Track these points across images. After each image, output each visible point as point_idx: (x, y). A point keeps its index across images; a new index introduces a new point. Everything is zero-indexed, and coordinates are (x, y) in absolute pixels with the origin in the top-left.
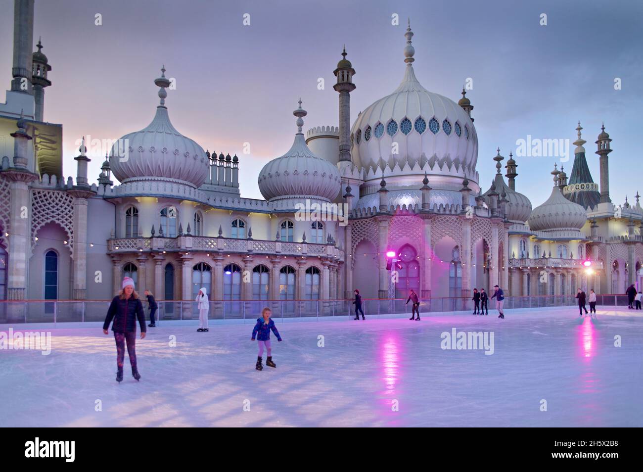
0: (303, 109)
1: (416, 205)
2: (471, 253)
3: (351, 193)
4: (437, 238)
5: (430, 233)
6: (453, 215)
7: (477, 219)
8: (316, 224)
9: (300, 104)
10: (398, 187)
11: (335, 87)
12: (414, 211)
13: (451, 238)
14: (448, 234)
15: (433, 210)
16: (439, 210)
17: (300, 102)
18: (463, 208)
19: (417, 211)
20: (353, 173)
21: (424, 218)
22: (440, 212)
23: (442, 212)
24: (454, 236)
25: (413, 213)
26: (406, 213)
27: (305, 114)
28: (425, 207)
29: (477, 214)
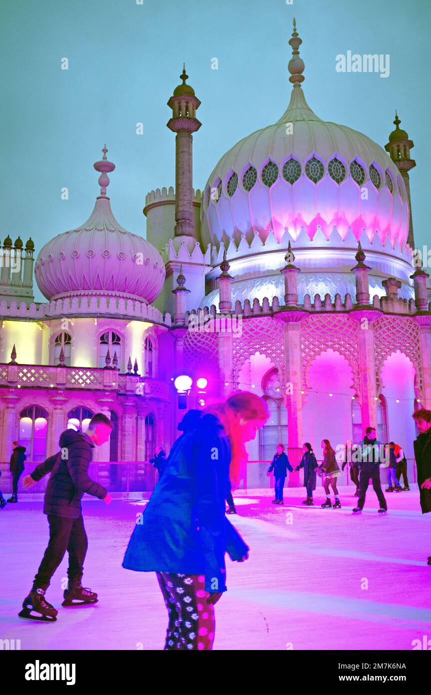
0: (110, 160)
1: (275, 298)
2: (377, 380)
3: (185, 286)
4: (312, 353)
5: (298, 346)
6: (339, 312)
7: (387, 319)
8: (108, 336)
9: (105, 153)
10: (259, 272)
11: (169, 125)
12: (271, 309)
13: (337, 353)
14: (332, 347)
16: (313, 306)
17: (105, 151)
18: (358, 300)
19: (276, 309)
20: (192, 255)
21: (287, 320)
22: (315, 308)
23: (318, 309)
24: (343, 349)
25: (269, 312)
26: (259, 313)
27: (111, 168)
28: (288, 301)
29: (385, 310)
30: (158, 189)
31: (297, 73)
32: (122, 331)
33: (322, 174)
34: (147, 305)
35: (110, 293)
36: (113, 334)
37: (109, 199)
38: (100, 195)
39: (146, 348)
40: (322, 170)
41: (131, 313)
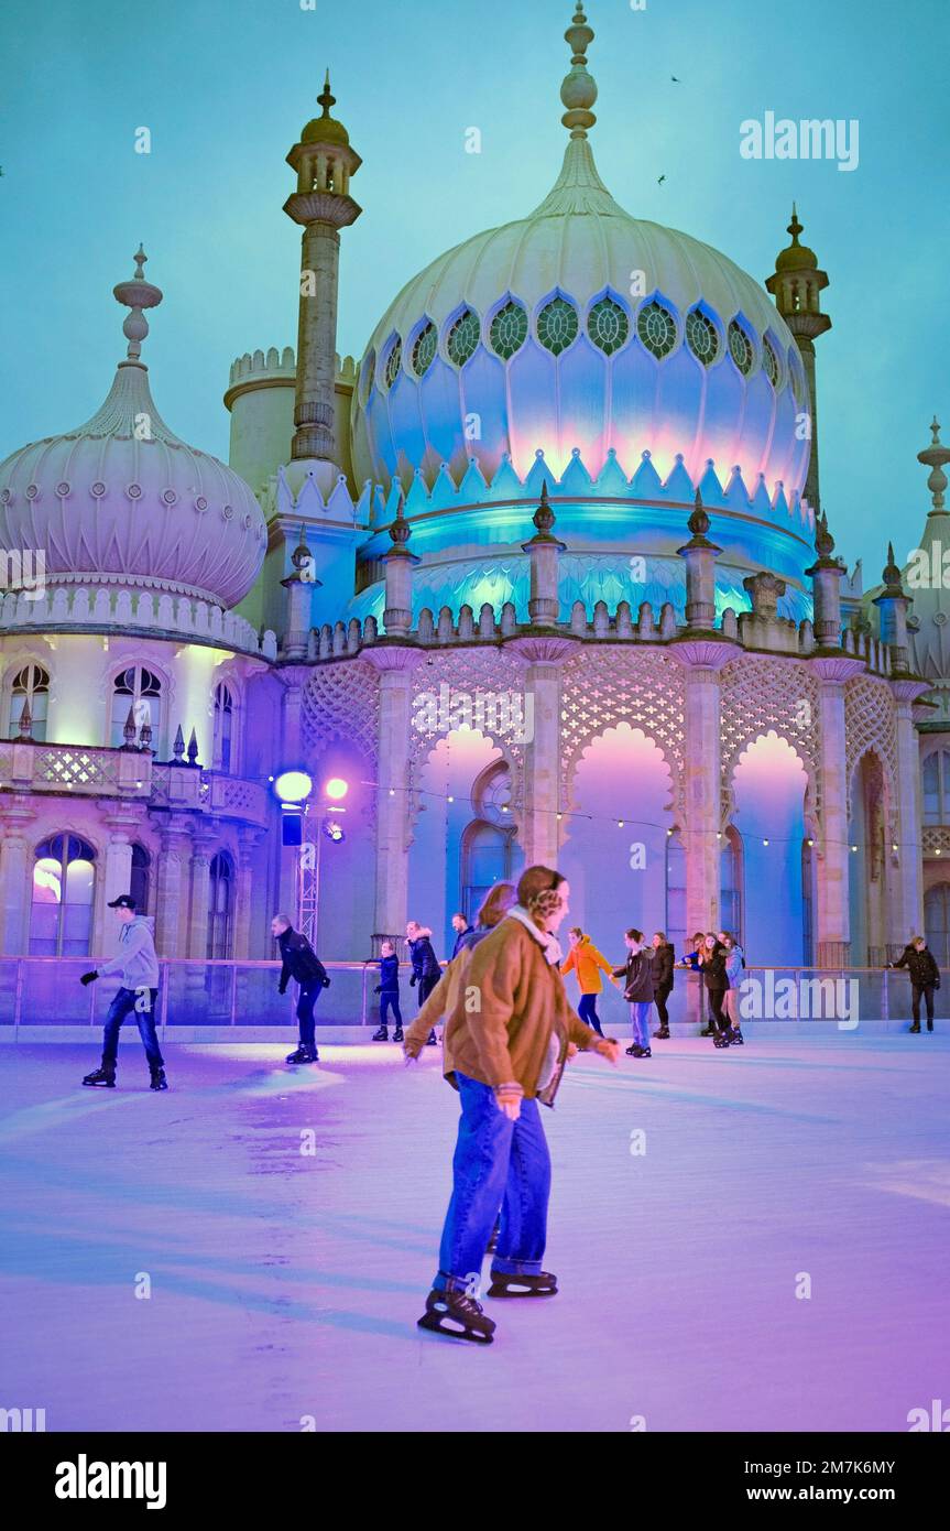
1: (509, 607)
2: (724, 795)
3: (310, 569)
4: (585, 731)
5: (555, 714)
6: (647, 643)
7: (751, 661)
8: (133, 676)
9: (140, 264)
11: (288, 208)
12: (498, 630)
13: (639, 732)
14: (628, 718)
15: (569, 626)
16: (591, 627)
17: (141, 259)
18: (688, 620)
19: (508, 631)
20: (328, 502)
21: (532, 656)
22: (594, 631)
23: (601, 634)
24: (652, 724)
25: (494, 637)
26: (472, 638)
27: (154, 298)
28: (536, 615)
29: (747, 642)
30: (258, 351)
31: (579, 108)
32: (165, 667)
33: (623, 336)
34: (223, 611)
35: (141, 580)
36: (145, 674)
37: (145, 369)
38: (126, 359)
39: (217, 706)
40: (625, 326)
41: (184, 627)
